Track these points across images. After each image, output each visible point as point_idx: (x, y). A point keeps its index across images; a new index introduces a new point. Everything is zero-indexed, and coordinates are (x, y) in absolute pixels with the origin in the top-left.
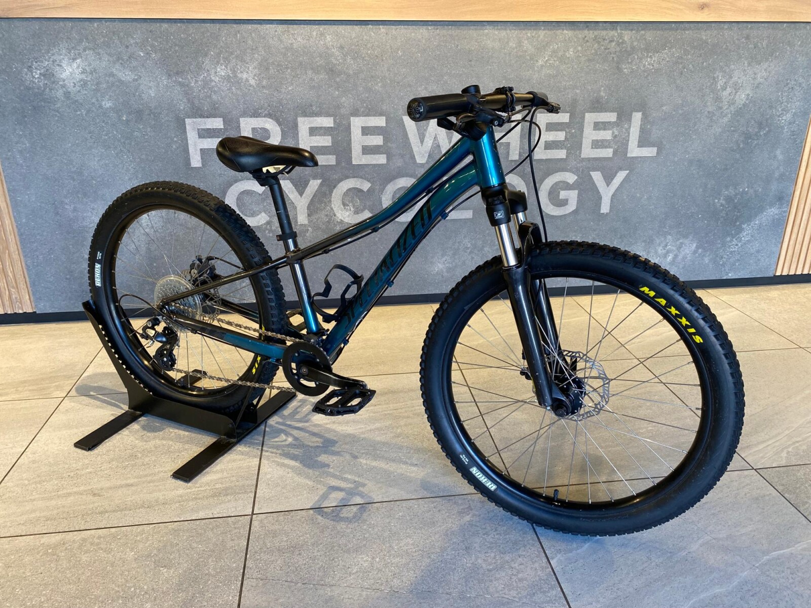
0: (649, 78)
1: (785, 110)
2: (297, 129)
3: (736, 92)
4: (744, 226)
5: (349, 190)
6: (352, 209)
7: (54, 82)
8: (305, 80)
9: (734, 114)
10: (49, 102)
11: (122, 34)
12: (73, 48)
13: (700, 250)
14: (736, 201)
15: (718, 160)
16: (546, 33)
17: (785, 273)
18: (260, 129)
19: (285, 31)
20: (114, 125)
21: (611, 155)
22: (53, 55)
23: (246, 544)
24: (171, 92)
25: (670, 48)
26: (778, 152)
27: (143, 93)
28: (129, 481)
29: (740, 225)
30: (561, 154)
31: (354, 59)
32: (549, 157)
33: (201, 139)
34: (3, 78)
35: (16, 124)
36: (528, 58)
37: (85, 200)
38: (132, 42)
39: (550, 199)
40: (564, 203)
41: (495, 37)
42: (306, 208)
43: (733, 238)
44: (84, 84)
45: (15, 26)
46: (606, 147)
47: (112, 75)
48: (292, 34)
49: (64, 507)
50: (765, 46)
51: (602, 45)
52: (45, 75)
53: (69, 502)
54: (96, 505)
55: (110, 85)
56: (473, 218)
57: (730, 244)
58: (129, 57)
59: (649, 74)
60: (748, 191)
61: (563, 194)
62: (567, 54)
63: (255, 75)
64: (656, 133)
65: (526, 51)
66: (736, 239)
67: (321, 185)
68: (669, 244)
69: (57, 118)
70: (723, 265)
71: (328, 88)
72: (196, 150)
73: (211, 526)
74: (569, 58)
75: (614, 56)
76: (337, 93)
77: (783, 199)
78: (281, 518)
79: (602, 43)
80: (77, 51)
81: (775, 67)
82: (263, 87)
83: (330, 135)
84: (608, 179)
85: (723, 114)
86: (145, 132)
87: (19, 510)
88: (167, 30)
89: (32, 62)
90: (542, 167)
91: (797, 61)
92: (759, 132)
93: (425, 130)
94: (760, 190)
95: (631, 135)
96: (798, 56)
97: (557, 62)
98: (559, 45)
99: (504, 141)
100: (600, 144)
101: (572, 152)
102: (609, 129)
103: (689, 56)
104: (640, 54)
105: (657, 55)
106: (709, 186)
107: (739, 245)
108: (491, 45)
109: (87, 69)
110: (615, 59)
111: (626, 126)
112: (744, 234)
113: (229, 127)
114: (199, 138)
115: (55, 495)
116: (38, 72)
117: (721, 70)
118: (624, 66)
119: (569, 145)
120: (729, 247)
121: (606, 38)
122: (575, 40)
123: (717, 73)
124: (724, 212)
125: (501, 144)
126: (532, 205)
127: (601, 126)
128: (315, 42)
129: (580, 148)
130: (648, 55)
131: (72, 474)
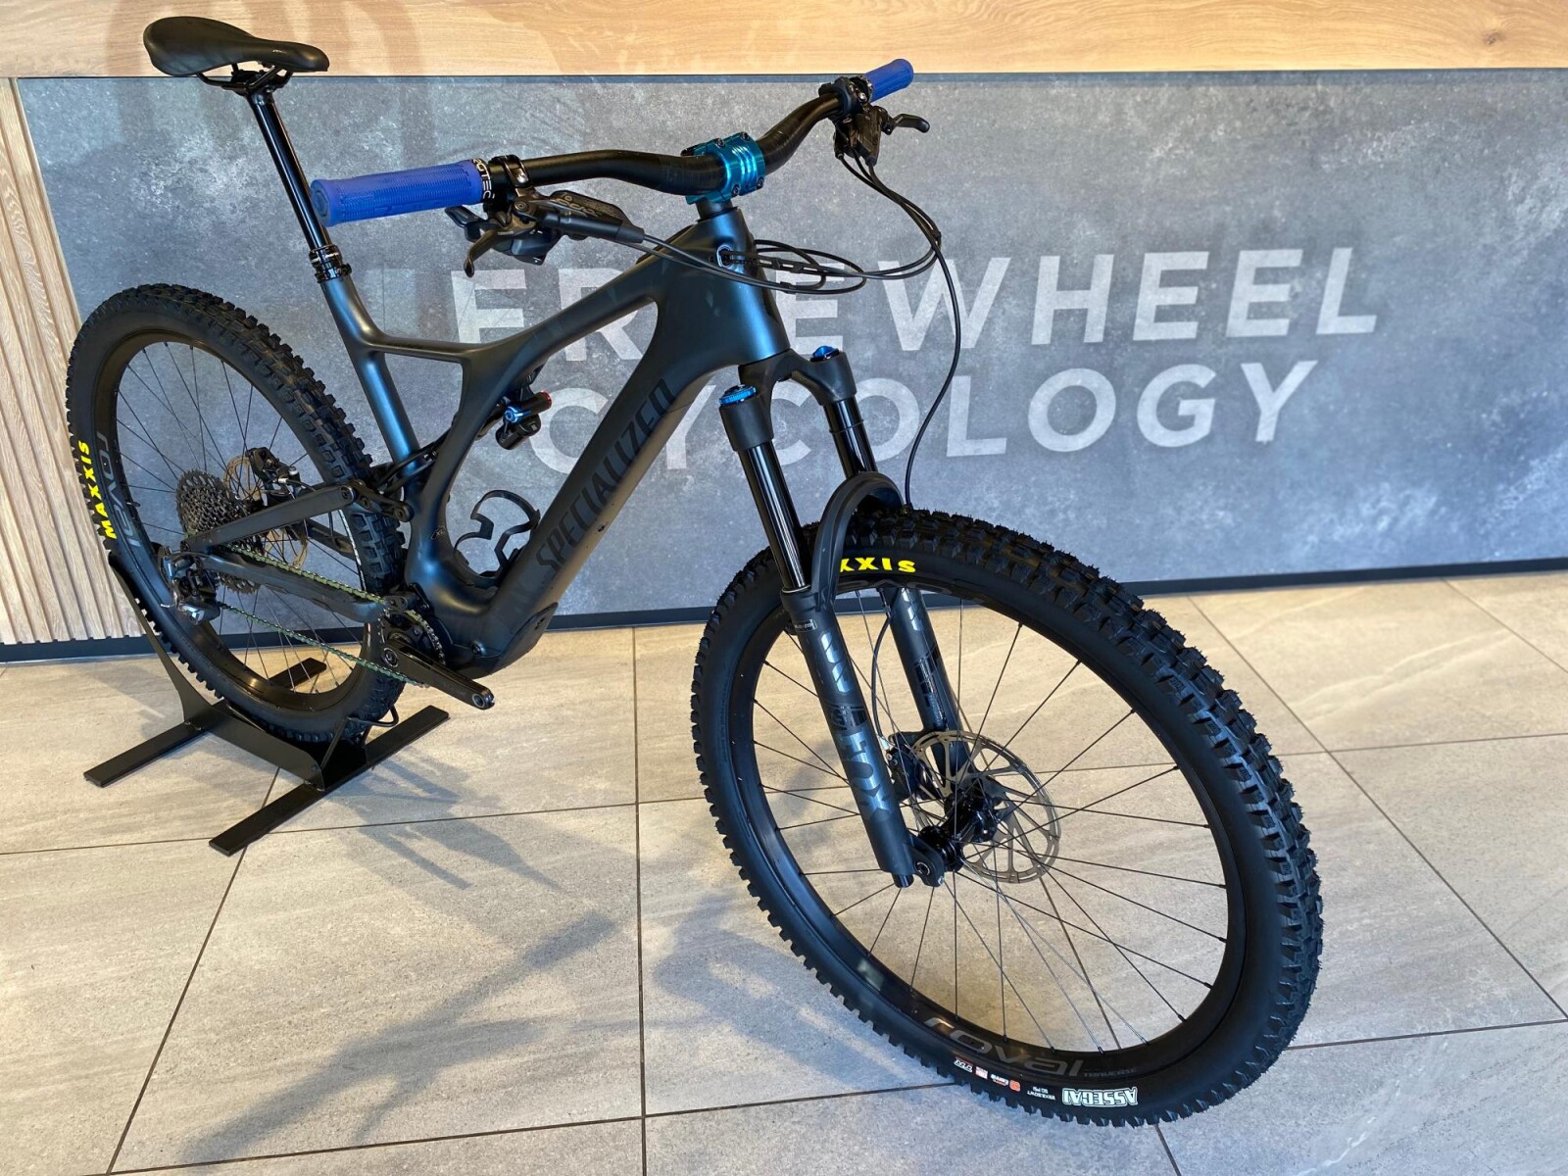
0: (1373, 180)
3: (1544, 207)
7: (192, 204)
9: (1535, 249)
10: (183, 243)
11: (326, 108)
12: (229, 136)
13: (1443, 510)
14: (1522, 416)
15: (1495, 337)
16: (1173, 95)
19: (651, 95)
21: (1284, 332)
22: (190, 150)
25: (1420, 121)
29: (1526, 462)
30: (1187, 330)
32: (1163, 336)
33: (481, 311)
34: (93, 197)
36: (1134, 144)
39: (1159, 417)
40: (1187, 422)
41: (1071, 104)
42: (684, 439)
43: (1510, 484)
44: (251, 207)
46: (1276, 316)
48: (665, 103)
51: (1284, 117)
52: (175, 189)
56: (1007, 454)
57: (1502, 497)
58: (341, 154)
59: (1371, 174)
60: (1547, 396)
61: (1185, 407)
62: (1212, 135)
64: (1375, 289)
65: (1130, 131)
66: (1516, 488)
68: (1383, 499)
69: (199, 273)
70: (1486, 536)
72: (472, 332)
73: (571, 1143)
74: (1215, 143)
75: (1306, 137)
78: (698, 1126)
79: (1283, 113)
80: (237, 143)
84: (1276, 378)
85: (1514, 250)
88: (417, 98)
89: (149, 164)
90: (1147, 355)
95: (1327, 292)
97: (1192, 152)
98: (1198, 118)
99: (1076, 306)
100: (1264, 309)
101: (1210, 326)
102: (1284, 282)
103: (1457, 137)
104: (1357, 134)
105: (1393, 135)
106: (1473, 388)
107: (1521, 498)
108: (1060, 120)
109: (258, 177)
110: (1308, 144)
111: (1319, 275)
112: (1533, 477)
113: (537, 287)
114: (478, 308)
115: (271, 1069)
116: (162, 183)
117: (1517, 163)
118: (1323, 158)
119: (1203, 313)
120: (1501, 502)
121: (1294, 102)
122: (1231, 108)
123: (1509, 169)
124: (1497, 437)
125: (1070, 312)
126: (1124, 428)
127: (1270, 276)
128: (710, 118)
129: (1225, 318)
130: (1374, 135)
131: (295, 1018)
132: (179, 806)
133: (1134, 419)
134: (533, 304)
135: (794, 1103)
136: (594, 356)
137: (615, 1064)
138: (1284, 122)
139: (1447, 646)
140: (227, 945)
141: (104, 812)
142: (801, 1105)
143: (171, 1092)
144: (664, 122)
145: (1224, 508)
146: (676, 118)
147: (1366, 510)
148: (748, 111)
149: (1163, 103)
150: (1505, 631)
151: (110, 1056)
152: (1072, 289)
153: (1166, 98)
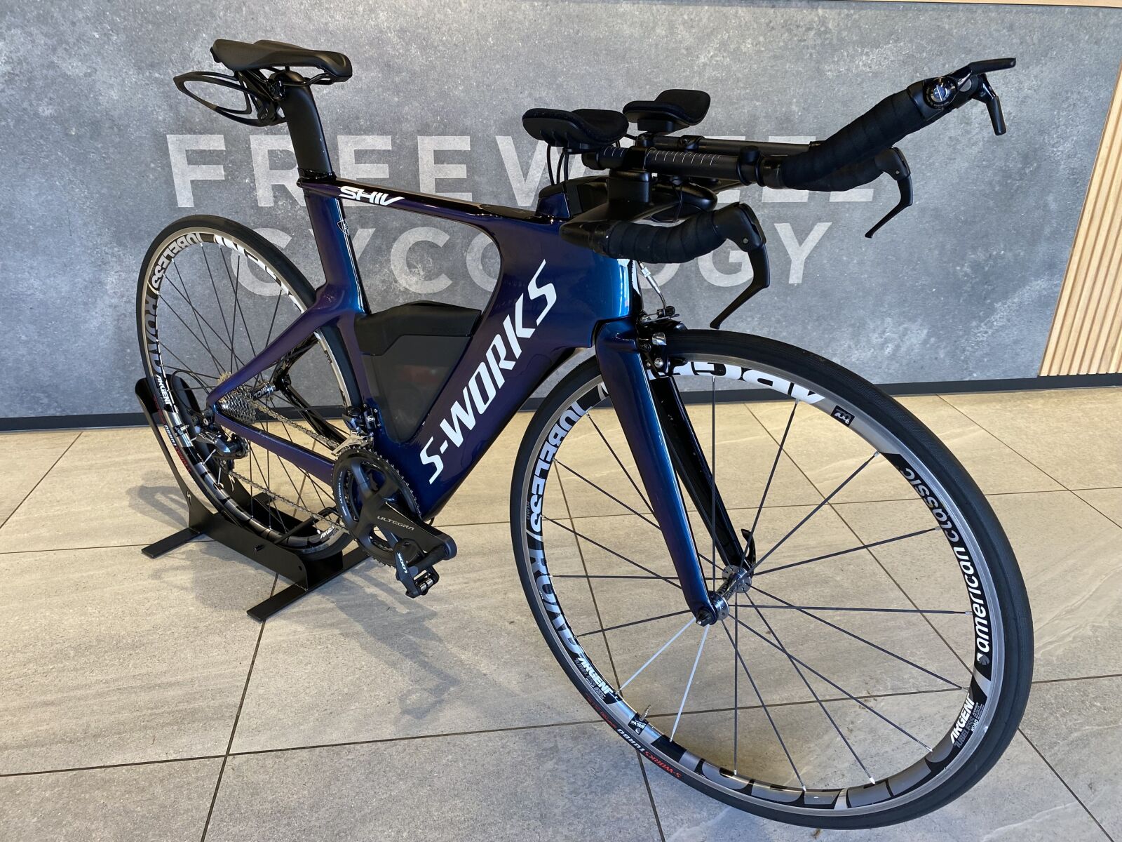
0: (864, 85)
1: (1063, 138)
2: (336, 154)
4: (997, 305)
5: (417, 244)
6: (422, 273)
9: (988, 141)
11: (64, 4)
13: (933, 340)
14: (987, 269)
15: (962, 208)
16: (712, 15)
17: (1053, 374)
18: (281, 152)
19: (316, 4)
20: (57, 142)
21: (805, 200)
23: (209, 806)
24: (143, 94)
25: (897, 41)
26: (1050, 198)
27: (101, 94)
28: (49, 697)
29: (992, 304)
30: (732, 196)
31: (423, 49)
33: (191, 166)
36: (684, 52)
37: (18, 254)
38: (80, 16)
39: (714, 263)
40: (736, 268)
41: (635, 19)
43: (982, 322)
44: (10, 79)
47: (52, 65)
48: (327, 9)
50: (1036, 41)
51: (796, 35)
55: (49, 81)
57: (976, 331)
58: (78, 41)
59: (863, 81)
60: (1004, 254)
61: (735, 256)
62: (742, 47)
65: (681, 42)
66: (986, 325)
67: (374, 236)
68: (887, 330)
70: (966, 361)
71: (383, 92)
72: (184, 183)
74: (745, 53)
75: (813, 51)
76: (396, 99)
77: (1055, 267)
78: (269, 762)
79: (795, 32)
81: (1050, 72)
83: (387, 162)
84: (801, 235)
86: (105, 153)
91: (1083, 65)
92: (1023, 168)
93: (530, 157)
94: (1022, 254)
96: (1084, 57)
97: (728, 59)
98: (731, 33)
101: (749, 194)
103: (925, 54)
104: (851, 50)
105: (877, 51)
106: (948, 246)
107: (990, 332)
108: (628, 32)
109: (14, 57)
110: (814, 56)
112: (997, 316)
113: (234, 149)
114: (189, 164)
118: (827, 68)
120: (975, 335)
121: (802, 24)
122: (755, 26)
124: (969, 285)
126: (689, 271)
128: (362, 21)
130: (863, 51)
133: (696, 265)
134: (231, 162)
136: (280, 203)
137: (215, 716)
138: (796, 39)
142: (358, 747)
146: (336, 20)
147: (875, 339)
148: (391, 17)
149: (705, 20)
150: (977, 427)
153: (707, 16)
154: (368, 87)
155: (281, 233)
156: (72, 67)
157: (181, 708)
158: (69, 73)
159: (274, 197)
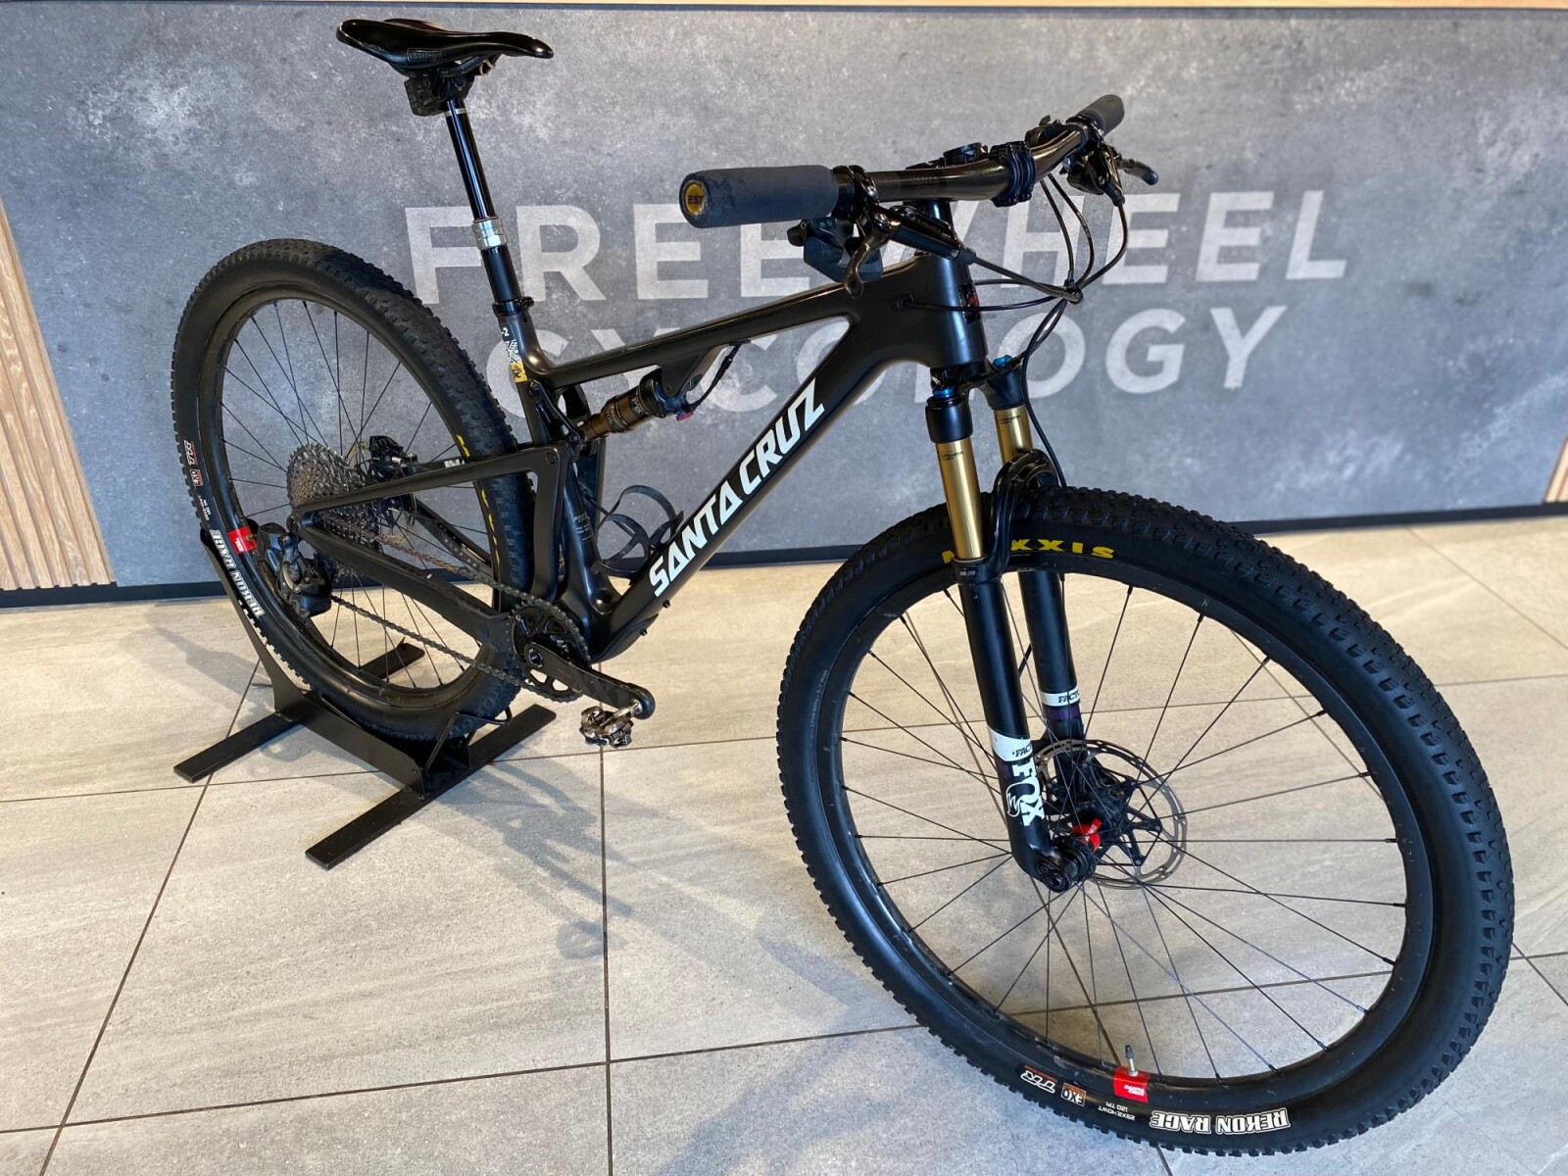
0: (1345, 121)
2: (631, 229)
3: (1515, 150)
4: (1498, 411)
6: (738, 385)
7: (132, 135)
8: (649, 128)
9: (1506, 194)
10: (125, 176)
11: (271, 34)
12: (170, 63)
13: (1408, 458)
14: (1488, 363)
15: (1463, 282)
16: (1145, 31)
17: (1564, 497)
18: (558, 227)
19: (612, 26)
20: (260, 221)
21: (1253, 276)
22: (130, 77)
24: (375, 154)
25: (1397, 59)
27: (318, 156)
28: (367, 986)
29: (1491, 408)
30: (1157, 274)
31: (754, 85)
32: (1132, 280)
33: (437, 249)
34: (28, 127)
35: (58, 221)
36: (1105, 81)
39: (1128, 363)
40: (1156, 369)
41: (1042, 38)
43: (1476, 432)
44: (195, 138)
45: (46, 17)
46: (1247, 260)
47: (253, 118)
48: (626, 33)
49: (250, 1045)
51: (1257, 55)
52: (114, 119)
53: (259, 1033)
54: (312, 1040)
55: (250, 139)
57: (1466, 445)
58: (288, 83)
59: (1344, 115)
60: (1513, 343)
61: (1155, 353)
62: (1184, 73)
63: (548, 118)
64: (1345, 233)
65: (1101, 68)
66: (1480, 436)
68: (1349, 446)
69: (142, 208)
70: (1450, 484)
71: (697, 144)
72: (427, 271)
73: (535, 1089)
74: (1186, 82)
75: (1279, 77)
76: (715, 154)
78: (663, 1071)
79: (1256, 51)
80: (179, 71)
82: (565, 143)
83: (698, 239)
84: (1245, 323)
85: (1484, 194)
87: (166, 1053)
89: (86, 92)
90: (1116, 299)
94: (1537, 342)
95: (1298, 236)
97: (1164, 91)
98: (1171, 55)
99: (1046, 249)
100: (1234, 253)
101: (1179, 269)
102: (1255, 225)
103: (1429, 78)
104: (1331, 76)
105: (1365, 75)
106: (1440, 335)
107: (1485, 445)
108: (1031, 57)
109: (201, 107)
110: (1281, 84)
111: (1290, 218)
112: (1496, 425)
114: (434, 246)
115: (229, 1018)
116: (100, 112)
117: (1489, 105)
118: (1296, 98)
119: (1173, 257)
120: (1465, 450)
121: (1267, 40)
122: (1203, 43)
123: (1481, 111)
124: (1462, 384)
125: (1040, 254)
126: (1093, 374)
127: (1241, 219)
128: (672, 49)
129: (1194, 260)
130: (1346, 75)
131: (252, 969)
132: (131, 757)
133: (1103, 365)
135: (759, 1047)
136: (554, 296)
137: (579, 1010)
138: (1257, 60)
139: (1410, 592)
140: (183, 896)
141: (54, 763)
142: (767, 1048)
143: (126, 1043)
144: (624, 54)
145: (1192, 455)
146: (637, 49)
147: (1333, 458)
149: (1136, 39)
150: (1465, 578)
151: (63, 1009)
152: (1041, 231)
153: (1139, 33)
154: (677, 138)
155: (555, 336)
156: (281, 119)
157: (533, 999)
158: (276, 128)
159: (547, 288)
